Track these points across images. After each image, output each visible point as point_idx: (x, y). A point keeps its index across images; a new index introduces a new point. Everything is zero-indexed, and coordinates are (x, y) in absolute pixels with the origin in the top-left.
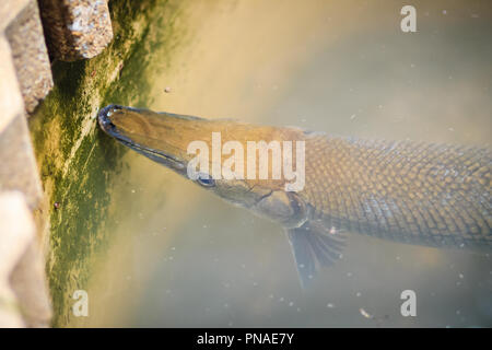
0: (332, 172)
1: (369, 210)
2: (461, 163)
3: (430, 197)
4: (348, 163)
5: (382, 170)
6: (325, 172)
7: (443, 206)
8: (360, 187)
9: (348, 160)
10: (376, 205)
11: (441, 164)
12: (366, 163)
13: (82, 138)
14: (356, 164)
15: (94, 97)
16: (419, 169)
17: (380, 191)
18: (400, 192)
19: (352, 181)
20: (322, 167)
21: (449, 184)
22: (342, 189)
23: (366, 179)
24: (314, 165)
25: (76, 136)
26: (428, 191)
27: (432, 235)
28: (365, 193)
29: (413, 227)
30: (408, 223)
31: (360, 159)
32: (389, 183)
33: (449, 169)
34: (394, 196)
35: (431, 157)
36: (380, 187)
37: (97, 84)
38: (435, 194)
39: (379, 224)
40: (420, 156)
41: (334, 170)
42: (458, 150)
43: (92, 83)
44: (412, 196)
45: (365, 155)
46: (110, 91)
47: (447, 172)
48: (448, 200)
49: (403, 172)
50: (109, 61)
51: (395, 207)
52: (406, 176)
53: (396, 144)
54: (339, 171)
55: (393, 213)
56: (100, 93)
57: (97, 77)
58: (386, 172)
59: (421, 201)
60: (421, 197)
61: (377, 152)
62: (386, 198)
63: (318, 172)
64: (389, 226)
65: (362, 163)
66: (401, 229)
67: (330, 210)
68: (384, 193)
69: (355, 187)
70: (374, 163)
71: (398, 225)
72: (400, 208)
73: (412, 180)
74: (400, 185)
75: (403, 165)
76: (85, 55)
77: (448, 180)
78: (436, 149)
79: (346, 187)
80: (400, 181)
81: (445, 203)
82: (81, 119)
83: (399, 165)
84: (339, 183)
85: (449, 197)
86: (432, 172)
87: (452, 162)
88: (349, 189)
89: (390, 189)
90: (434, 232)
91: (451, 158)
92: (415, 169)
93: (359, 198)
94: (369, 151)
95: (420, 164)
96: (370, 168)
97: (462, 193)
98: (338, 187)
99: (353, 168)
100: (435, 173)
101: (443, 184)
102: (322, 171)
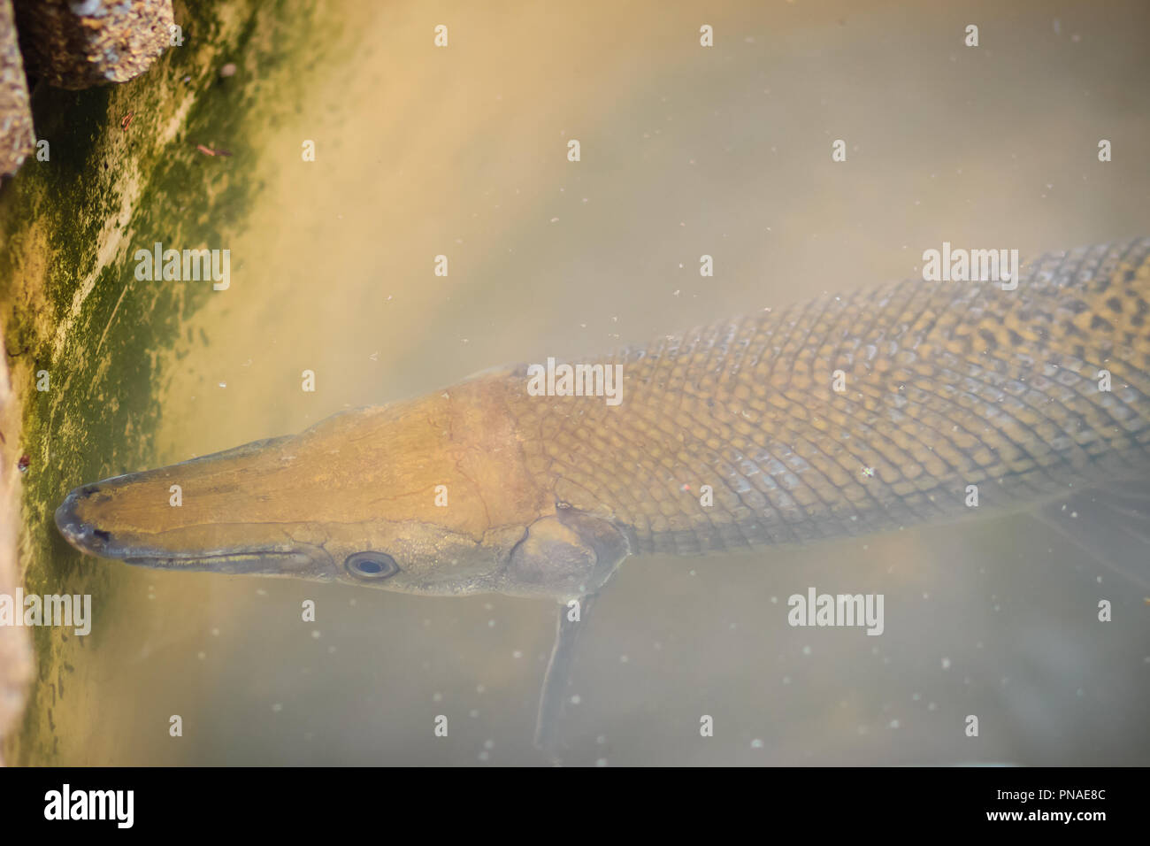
0: (629, 435)
1: (745, 489)
2: (893, 321)
3: (862, 415)
4: (652, 401)
5: (731, 390)
6: (615, 439)
7: (896, 426)
8: (703, 444)
9: (649, 394)
10: (755, 472)
11: (849, 337)
12: (689, 388)
13: (98, 271)
14: (671, 397)
15: (126, 175)
16: (811, 362)
17: (749, 438)
18: (792, 426)
19: (681, 438)
20: (602, 432)
21: (885, 374)
22: (668, 462)
23: (708, 422)
24: (582, 433)
25: (83, 267)
26: (851, 403)
27: (901, 498)
28: (719, 451)
29: (853, 493)
30: (840, 489)
31: (673, 383)
32: (761, 414)
33: (873, 342)
34: (784, 437)
35: (822, 328)
36: (745, 429)
37: (134, 146)
38: (870, 405)
39: (779, 511)
40: (798, 335)
41: (631, 428)
42: (873, 297)
43: (122, 144)
44: (821, 425)
45: (678, 372)
46: (164, 163)
47: (873, 350)
48: (902, 411)
49: (778, 381)
50: (163, 92)
51: (796, 461)
52: (788, 386)
53: (735, 327)
54: (641, 426)
55: (800, 477)
56: (140, 167)
57: (134, 131)
58: (742, 393)
59: (846, 429)
60: (841, 420)
61: (700, 357)
62: (768, 448)
63: (600, 445)
64: (801, 507)
65: (680, 392)
66: (829, 504)
67: (667, 517)
68: (759, 438)
69: (694, 448)
70: (707, 381)
71: (821, 500)
72: (808, 461)
73: (806, 392)
74: (786, 411)
75: (772, 366)
76: (110, 75)
77: (883, 365)
78: (826, 310)
79: (674, 455)
80: (782, 403)
81: (897, 418)
82: (97, 226)
83: (763, 369)
84: (656, 453)
85: (900, 402)
86: (842, 360)
87: (872, 325)
88: (683, 456)
89: (768, 427)
90: (901, 489)
91: (868, 317)
92: (800, 366)
93: (712, 468)
94: (684, 359)
95: (806, 353)
96: (704, 395)
97: (925, 385)
98: (657, 462)
99: (667, 410)
100: (849, 359)
101: (875, 378)
102: (607, 441)
